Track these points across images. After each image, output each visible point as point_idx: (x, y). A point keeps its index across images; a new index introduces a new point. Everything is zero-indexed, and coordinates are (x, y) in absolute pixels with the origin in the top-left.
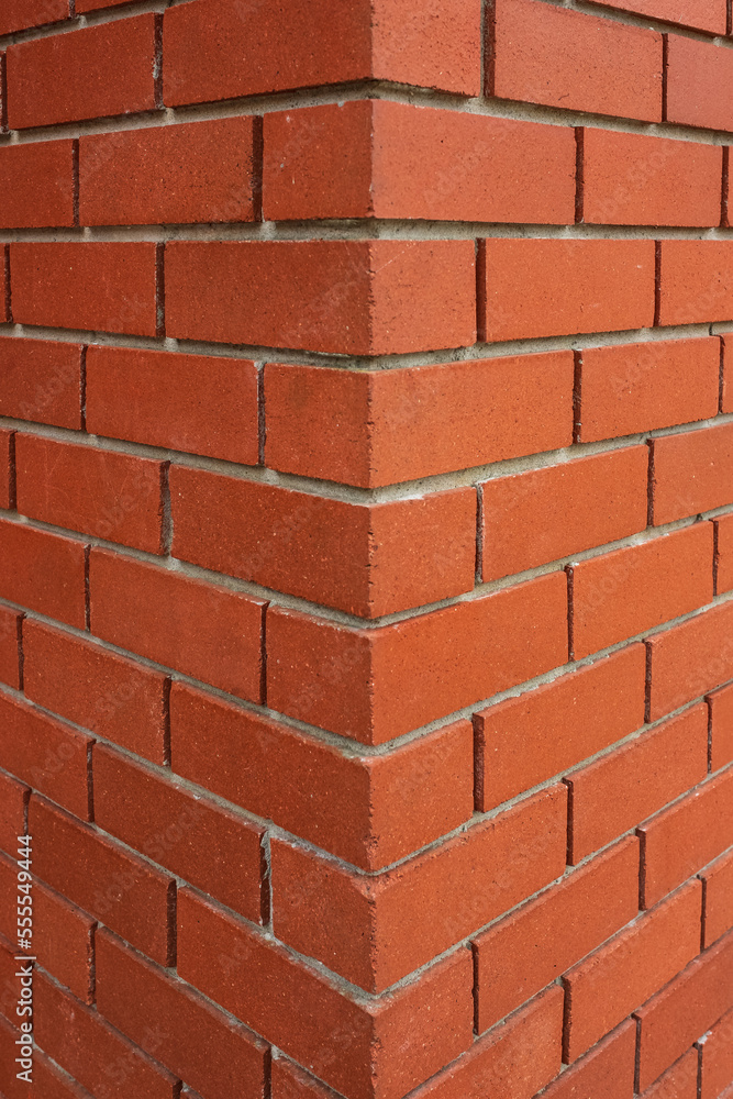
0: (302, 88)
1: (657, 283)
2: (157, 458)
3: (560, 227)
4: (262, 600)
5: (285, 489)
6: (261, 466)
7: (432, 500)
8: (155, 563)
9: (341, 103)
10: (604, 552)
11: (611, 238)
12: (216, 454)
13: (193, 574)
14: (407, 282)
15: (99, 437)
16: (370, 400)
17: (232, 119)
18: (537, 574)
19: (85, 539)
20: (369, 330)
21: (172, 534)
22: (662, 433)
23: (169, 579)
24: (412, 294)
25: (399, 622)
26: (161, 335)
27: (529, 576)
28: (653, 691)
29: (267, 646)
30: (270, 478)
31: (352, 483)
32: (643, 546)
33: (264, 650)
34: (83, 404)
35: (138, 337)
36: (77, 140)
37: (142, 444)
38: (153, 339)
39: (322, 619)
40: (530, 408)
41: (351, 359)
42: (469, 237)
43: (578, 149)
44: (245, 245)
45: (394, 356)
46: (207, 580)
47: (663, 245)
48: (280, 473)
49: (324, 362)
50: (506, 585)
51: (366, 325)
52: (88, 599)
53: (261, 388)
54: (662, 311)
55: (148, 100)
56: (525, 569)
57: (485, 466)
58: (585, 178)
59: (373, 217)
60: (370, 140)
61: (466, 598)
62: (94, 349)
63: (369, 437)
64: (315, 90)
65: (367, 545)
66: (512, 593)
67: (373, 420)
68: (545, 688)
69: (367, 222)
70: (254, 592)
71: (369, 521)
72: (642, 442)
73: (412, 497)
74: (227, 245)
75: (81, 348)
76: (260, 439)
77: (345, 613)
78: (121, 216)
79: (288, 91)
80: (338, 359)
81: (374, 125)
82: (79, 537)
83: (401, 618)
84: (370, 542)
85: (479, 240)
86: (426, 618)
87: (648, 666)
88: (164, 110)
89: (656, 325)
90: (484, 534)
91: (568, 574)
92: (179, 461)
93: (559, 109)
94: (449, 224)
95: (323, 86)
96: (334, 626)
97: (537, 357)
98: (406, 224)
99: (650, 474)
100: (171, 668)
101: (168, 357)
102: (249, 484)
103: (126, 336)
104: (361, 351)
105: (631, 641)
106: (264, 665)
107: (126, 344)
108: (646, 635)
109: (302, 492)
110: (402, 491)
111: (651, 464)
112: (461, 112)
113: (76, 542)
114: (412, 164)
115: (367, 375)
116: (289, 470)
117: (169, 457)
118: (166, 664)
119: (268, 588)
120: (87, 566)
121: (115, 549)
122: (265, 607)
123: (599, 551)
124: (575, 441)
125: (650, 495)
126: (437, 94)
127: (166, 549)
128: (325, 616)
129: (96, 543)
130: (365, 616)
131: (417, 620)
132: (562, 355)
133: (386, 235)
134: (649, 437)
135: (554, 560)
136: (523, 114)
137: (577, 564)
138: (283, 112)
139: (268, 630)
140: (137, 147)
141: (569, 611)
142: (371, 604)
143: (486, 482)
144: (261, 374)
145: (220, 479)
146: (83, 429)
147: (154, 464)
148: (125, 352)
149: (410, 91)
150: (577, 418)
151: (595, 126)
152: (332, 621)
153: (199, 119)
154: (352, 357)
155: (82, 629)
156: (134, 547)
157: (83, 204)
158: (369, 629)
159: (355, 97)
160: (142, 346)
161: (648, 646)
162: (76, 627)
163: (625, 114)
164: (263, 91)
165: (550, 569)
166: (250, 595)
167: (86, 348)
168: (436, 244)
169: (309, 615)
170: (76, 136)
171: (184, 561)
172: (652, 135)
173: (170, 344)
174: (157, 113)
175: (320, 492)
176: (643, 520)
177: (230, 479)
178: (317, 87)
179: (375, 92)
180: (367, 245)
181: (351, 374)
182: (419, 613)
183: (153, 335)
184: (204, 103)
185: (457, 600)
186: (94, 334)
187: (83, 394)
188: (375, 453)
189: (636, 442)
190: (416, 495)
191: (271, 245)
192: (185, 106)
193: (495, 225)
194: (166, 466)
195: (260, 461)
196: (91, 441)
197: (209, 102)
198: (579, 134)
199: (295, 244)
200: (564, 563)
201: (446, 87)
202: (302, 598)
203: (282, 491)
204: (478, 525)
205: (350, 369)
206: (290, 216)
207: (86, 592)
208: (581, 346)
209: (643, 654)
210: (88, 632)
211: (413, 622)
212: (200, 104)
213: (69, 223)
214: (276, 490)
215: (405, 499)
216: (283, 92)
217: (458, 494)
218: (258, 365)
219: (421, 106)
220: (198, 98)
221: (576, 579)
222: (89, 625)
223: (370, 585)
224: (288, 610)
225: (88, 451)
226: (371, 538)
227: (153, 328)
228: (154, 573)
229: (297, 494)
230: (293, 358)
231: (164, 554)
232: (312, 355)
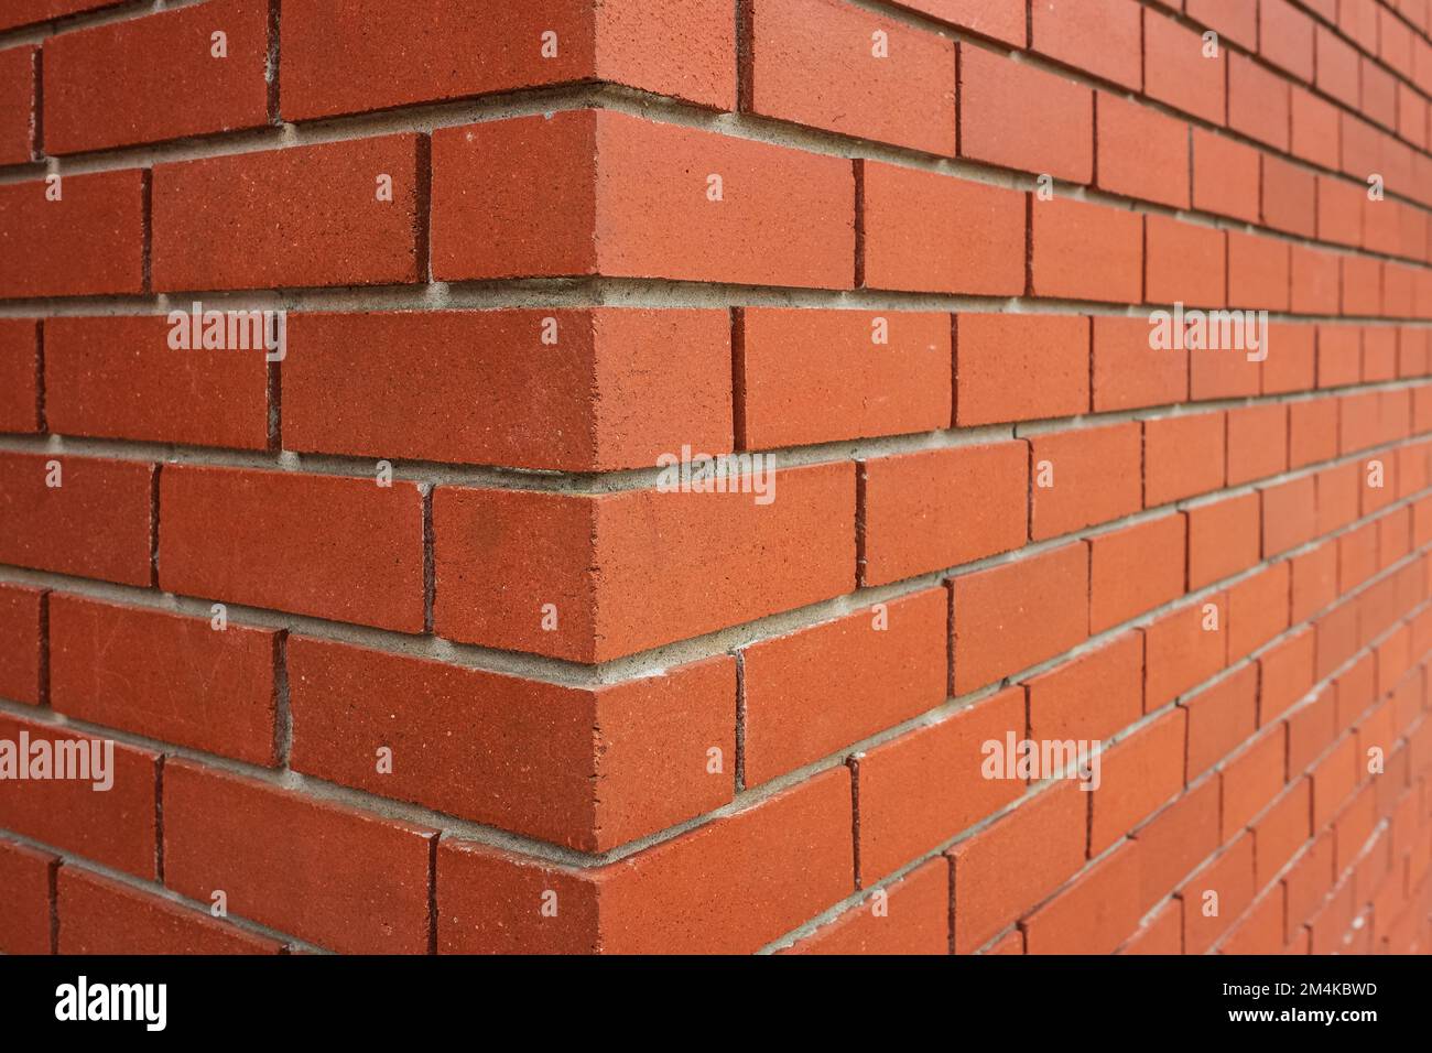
0: (489, 94)
1: (954, 370)
2: (267, 625)
3: (835, 293)
4: (432, 830)
5: (464, 666)
6: (427, 635)
7: (679, 676)
8: (265, 780)
9: (549, 114)
10: (895, 736)
11: (897, 309)
12: (359, 619)
13: (322, 794)
14: (642, 367)
15: (179, 596)
16: (594, 536)
17: (385, 138)
18: (812, 772)
19: (154, 746)
20: (592, 435)
21: (291, 737)
22: (960, 571)
23: (287, 803)
24: (650, 384)
25: (634, 855)
26: (274, 449)
27: (802, 775)
28: (958, 921)
29: (439, 898)
30: (441, 651)
31: (567, 656)
32: (944, 724)
33: (433, 904)
34: (155, 549)
35: (239, 451)
36: (149, 170)
37: (243, 607)
38: (263, 454)
39: (522, 856)
40: (803, 541)
41: (564, 478)
42: (720, 305)
43: (857, 188)
44: (403, 316)
45: (627, 471)
46: (344, 803)
47: (960, 320)
48: (455, 644)
49: (523, 482)
50: (774, 791)
51: (588, 428)
52: (160, 836)
53: (429, 521)
54: (960, 407)
55: (258, 113)
56: (798, 765)
57: (744, 624)
58: (866, 228)
59: (598, 274)
60: (593, 165)
61: (723, 812)
62: (172, 470)
63: (593, 589)
64: (508, 97)
65: (592, 746)
66: (782, 802)
67: (600, 565)
68: (826, 931)
69: (587, 282)
70: (416, 818)
71: (595, 712)
72: (938, 583)
73: (650, 673)
74: (376, 317)
75: (152, 468)
76: (426, 595)
77: (557, 845)
78: (216, 278)
79: (470, 98)
80: (543, 477)
81: (598, 144)
82: (147, 744)
83: (637, 848)
84: (596, 742)
85: (734, 310)
86: (670, 847)
87: (952, 888)
88: (281, 127)
89: (954, 427)
90: (746, 721)
91: (852, 771)
92: (302, 631)
93: (832, 134)
94: (697, 286)
95: (523, 90)
96: (542, 865)
97: (811, 471)
98: (640, 285)
99: (950, 627)
100: (288, 934)
101: (284, 479)
102: (410, 661)
103: (222, 449)
104: (581, 466)
105: (929, 855)
106: (434, 925)
107: (221, 462)
108: (946, 845)
109: (490, 670)
110: (637, 664)
111: (950, 613)
112: (710, 131)
113: (142, 751)
114: (649, 202)
115: (591, 501)
116: (472, 639)
117: (283, 624)
118: (281, 928)
119: (439, 813)
120: (159, 787)
121: (203, 759)
122: (434, 841)
123: (888, 735)
124: (858, 586)
125: (950, 656)
126: (682, 106)
127: (281, 758)
128: (526, 850)
129: (171, 752)
130: (588, 848)
131: (659, 850)
132: (840, 468)
133: (612, 300)
134: (945, 575)
135: (834, 751)
136: (787, 138)
137: (863, 755)
138: (461, 128)
139: (439, 875)
140: (239, 177)
141: (854, 820)
142: (597, 832)
143: (747, 646)
144: (428, 501)
145: (365, 654)
146: (155, 586)
147: (263, 635)
148: (220, 474)
149: (644, 100)
150: (860, 555)
151: (876, 159)
152: (537, 858)
153: (334, 139)
154: (565, 475)
155: (150, 879)
156: (232, 756)
157: (157, 261)
158: (593, 869)
159: (569, 106)
160: (245, 464)
161: (951, 860)
162: (141, 876)
163: (913, 145)
164: (432, 99)
165: (828, 765)
166: (411, 823)
167: (159, 468)
168: (680, 313)
169: (502, 849)
170: (147, 164)
171: (309, 775)
172: (943, 173)
173: (288, 461)
174: (268, 131)
175: (515, 669)
176: (943, 689)
177: (379, 655)
178: (512, 92)
179: (597, 99)
180: (589, 315)
181: (566, 499)
182: (661, 839)
183: (264, 447)
184: (343, 116)
185: (710, 816)
186: (171, 447)
187: (155, 534)
188: (601, 613)
189: (931, 584)
190: (656, 670)
191: (444, 316)
192: (313, 121)
193: (754, 289)
194: (283, 635)
195: (426, 627)
196: (167, 603)
197: (348, 115)
198: (858, 167)
199: (479, 313)
200: (845, 754)
201: (692, 97)
202: (492, 826)
203: (460, 671)
204: (738, 709)
205: (563, 492)
206: (473, 275)
207: (157, 825)
208: (867, 455)
209: (945, 873)
210: (160, 883)
211: (654, 853)
212: (336, 117)
213: (136, 288)
214: (451, 668)
215: (641, 676)
216: (461, 99)
217: (712, 666)
218: (423, 488)
219: (660, 121)
220: (333, 108)
221: (861, 776)
222: (161, 873)
223: (596, 804)
224: (470, 843)
225: (163, 619)
226: (596, 734)
227: (262, 438)
228: (263, 794)
229: (483, 675)
230: (476, 478)
231: (278, 766)
232: (504, 473)
